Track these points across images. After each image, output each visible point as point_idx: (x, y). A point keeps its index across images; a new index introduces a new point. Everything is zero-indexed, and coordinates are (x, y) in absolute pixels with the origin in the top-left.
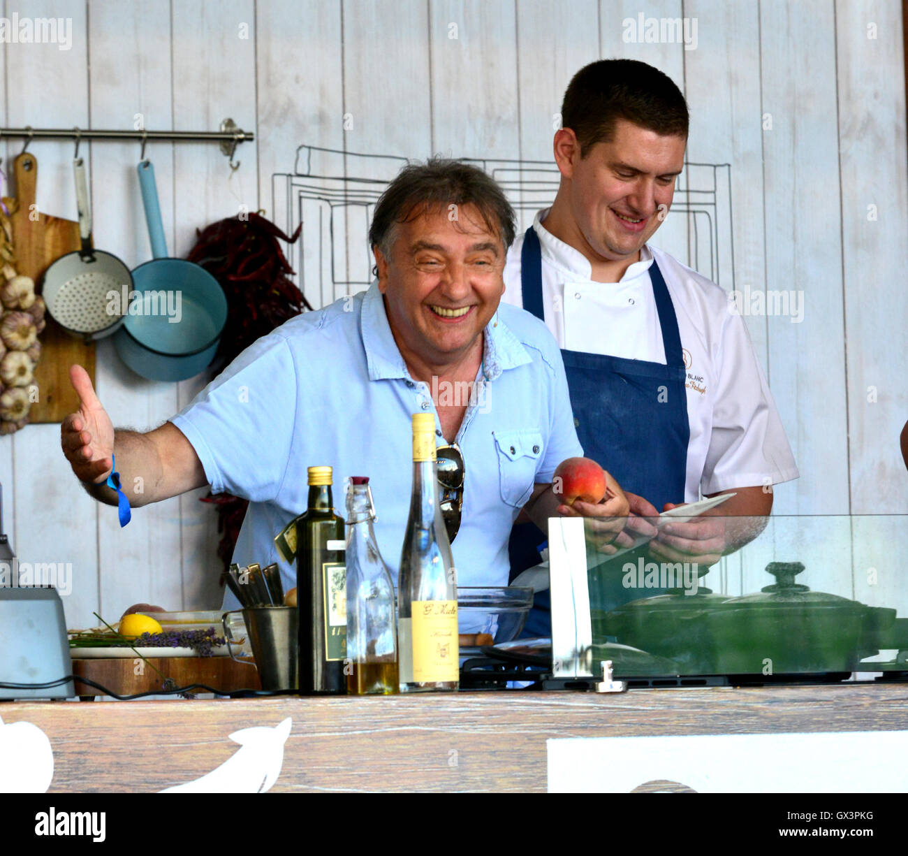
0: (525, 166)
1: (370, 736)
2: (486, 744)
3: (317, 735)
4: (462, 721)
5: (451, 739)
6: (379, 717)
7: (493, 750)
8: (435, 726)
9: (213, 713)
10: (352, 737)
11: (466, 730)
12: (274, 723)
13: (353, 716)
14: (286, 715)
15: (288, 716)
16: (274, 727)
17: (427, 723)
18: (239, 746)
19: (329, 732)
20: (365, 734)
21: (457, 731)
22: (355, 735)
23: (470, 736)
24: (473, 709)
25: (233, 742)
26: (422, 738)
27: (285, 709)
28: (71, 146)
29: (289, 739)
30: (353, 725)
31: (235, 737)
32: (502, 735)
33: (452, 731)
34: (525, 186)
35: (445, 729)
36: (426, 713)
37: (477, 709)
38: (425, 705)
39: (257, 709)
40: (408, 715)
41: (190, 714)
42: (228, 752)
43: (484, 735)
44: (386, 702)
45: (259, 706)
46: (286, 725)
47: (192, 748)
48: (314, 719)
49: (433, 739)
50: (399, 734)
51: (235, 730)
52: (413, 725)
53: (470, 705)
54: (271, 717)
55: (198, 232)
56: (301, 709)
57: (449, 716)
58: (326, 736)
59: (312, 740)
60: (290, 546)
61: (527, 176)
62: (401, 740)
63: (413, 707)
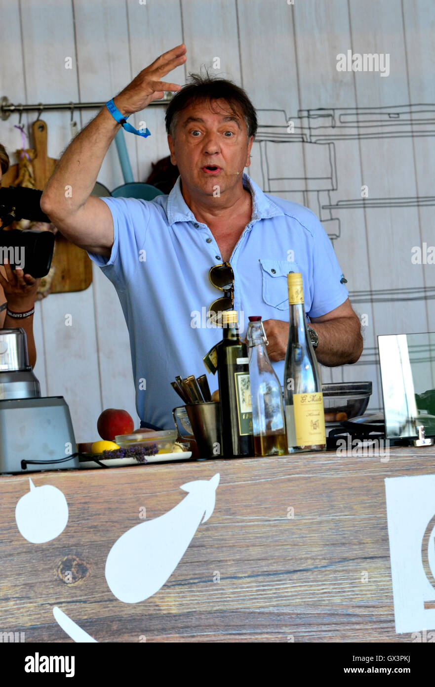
0: (360, 111)
1: (271, 483)
2: (346, 483)
3: (237, 483)
4: (329, 470)
5: (323, 481)
6: (276, 470)
7: (350, 487)
8: (312, 473)
9: (169, 473)
10: (260, 484)
11: (332, 475)
12: (208, 477)
13: (259, 470)
14: (215, 472)
15: (218, 472)
17: (307, 472)
18: (187, 493)
19: (244, 481)
20: (267, 481)
21: (326, 476)
22: (261, 482)
23: (334, 479)
24: (336, 462)
25: (183, 491)
26: (304, 482)
27: (215, 468)
28: (68, 114)
29: (218, 487)
30: (260, 476)
31: (184, 487)
32: (356, 477)
33: (323, 476)
34: (361, 124)
35: (319, 475)
36: (305, 466)
37: (339, 461)
38: (305, 461)
39: (197, 469)
40: (294, 468)
41: (154, 474)
42: (180, 497)
43: (344, 478)
44: (279, 460)
45: (198, 467)
46: (216, 478)
47: (156, 496)
48: (234, 473)
49: (311, 482)
50: (289, 480)
51: (184, 483)
52: (297, 474)
53: (333, 459)
54: (206, 473)
55: (153, 165)
56: (226, 467)
57: (321, 467)
58: (243, 484)
59: (233, 487)
60: (213, 363)
61: (361, 118)
62: (291, 484)
63: (298, 462)
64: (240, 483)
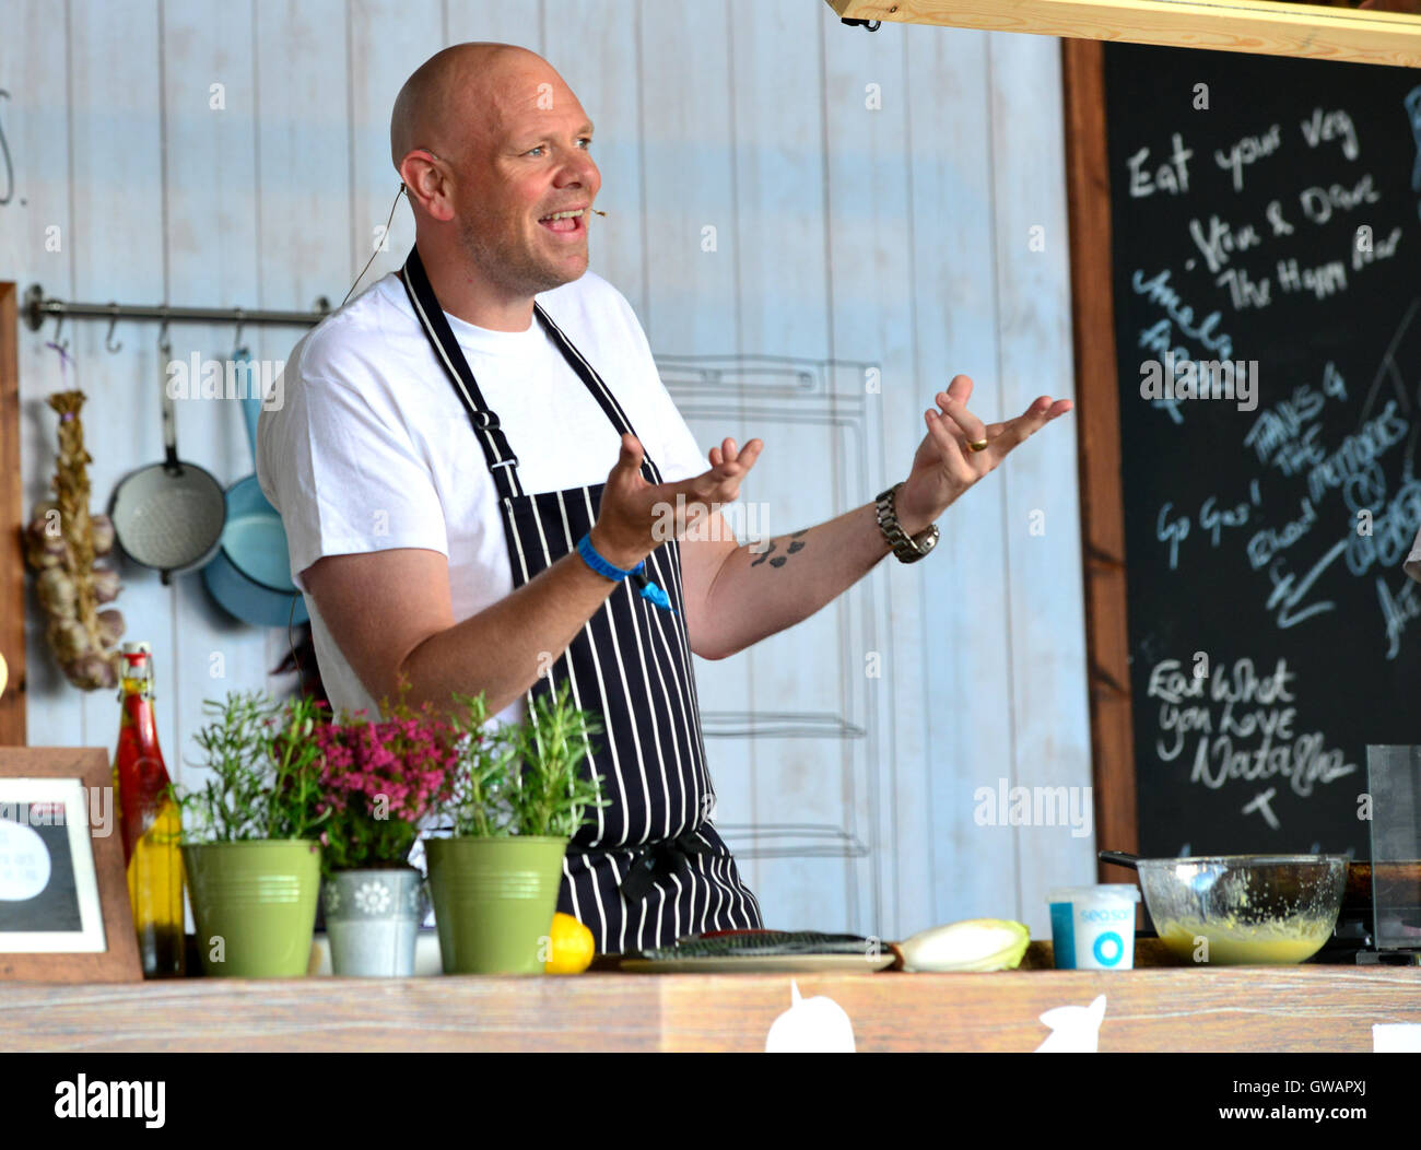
1: (1188, 1020)
2: (1311, 1031)
3: (1133, 1017)
4: (1284, 1001)
5: (1272, 1024)
6: (1197, 995)
7: (1317, 1038)
8: (1257, 1007)
9: (1022, 988)
10: (1169, 1021)
11: (1290, 1012)
12: (1086, 1001)
13: (1170, 994)
14: (1098, 991)
15: (1102, 992)
16: (1087, 1006)
17: (1248, 1003)
18: (1049, 1031)
19: (1146, 1013)
20: (1183, 1017)
21: (1279, 1014)
22: (1172, 1018)
23: (1292, 1019)
24: (1296, 986)
25: (1044, 1025)
26: (1242, 1022)
27: (1099, 984)
29: (1103, 1023)
30: (1170, 1005)
31: (1047, 1019)
32: (1327, 1019)
33: (1275, 1013)
35: (1266, 1011)
36: (1246, 990)
37: (1301, 986)
38: (1245, 981)
39: (1070, 984)
40: (1228, 993)
41: (999, 990)
42: (1039, 1038)
43: (1307, 1020)
44: (1205, 976)
45: (1071, 980)
46: (1100, 1003)
47: (1000, 1033)
48: (1129, 997)
49: (1254, 1023)
50: (1219, 1017)
51: (1047, 1009)
52: (1233, 1005)
53: (1293, 981)
54: (1084, 994)
56: (1117, 984)
57: (1269, 994)
58: (1141, 1020)
59: (1130, 1024)
62: (1221, 1025)
63: (1234, 982)
64: (1139, 1017)
